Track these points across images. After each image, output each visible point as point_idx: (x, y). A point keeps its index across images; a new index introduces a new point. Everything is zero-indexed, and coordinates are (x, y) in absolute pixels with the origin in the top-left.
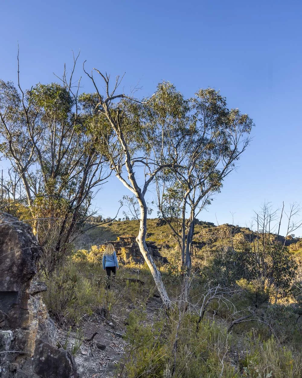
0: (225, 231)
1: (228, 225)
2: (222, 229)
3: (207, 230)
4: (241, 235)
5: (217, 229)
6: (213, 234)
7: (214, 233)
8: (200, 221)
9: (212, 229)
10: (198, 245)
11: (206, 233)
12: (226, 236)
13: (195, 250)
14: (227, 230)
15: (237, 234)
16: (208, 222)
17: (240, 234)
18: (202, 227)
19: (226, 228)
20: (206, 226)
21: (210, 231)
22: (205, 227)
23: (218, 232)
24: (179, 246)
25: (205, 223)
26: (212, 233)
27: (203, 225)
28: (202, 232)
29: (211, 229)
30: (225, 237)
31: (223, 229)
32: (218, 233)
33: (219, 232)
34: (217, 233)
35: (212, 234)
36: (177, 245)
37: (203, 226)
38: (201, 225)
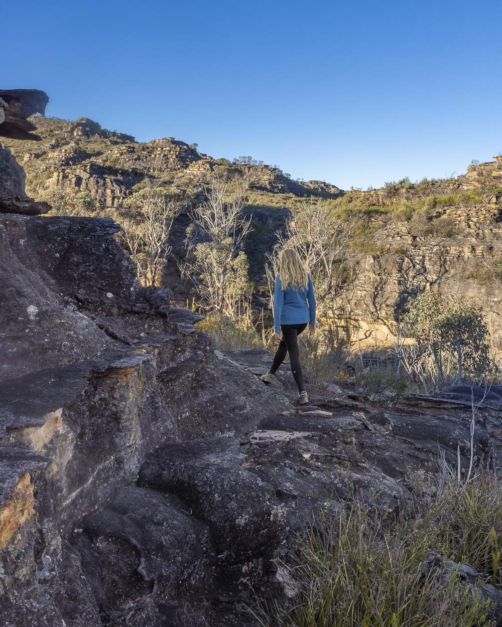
0: (166, 153)
1: (173, 142)
2: (159, 149)
3: (124, 148)
4: (203, 164)
5: (148, 148)
6: (139, 158)
7: (139, 156)
8: (102, 128)
9: (135, 146)
10: (120, 177)
11: (122, 154)
12: (169, 166)
13: (113, 191)
14: (172, 152)
15: (194, 162)
16: (121, 134)
17: (201, 162)
18: (109, 143)
19: (168, 148)
20: (119, 140)
21: (131, 152)
22: (116, 143)
23: (150, 156)
24: (61, 177)
25: (114, 134)
26: (135, 157)
27: (111, 138)
28: (109, 152)
29: (134, 148)
30: (165, 166)
31: (162, 149)
32: (148, 158)
33: (153, 156)
34: (146, 157)
35: (136, 160)
36: (56, 174)
37: (111, 141)
38: (107, 138)
